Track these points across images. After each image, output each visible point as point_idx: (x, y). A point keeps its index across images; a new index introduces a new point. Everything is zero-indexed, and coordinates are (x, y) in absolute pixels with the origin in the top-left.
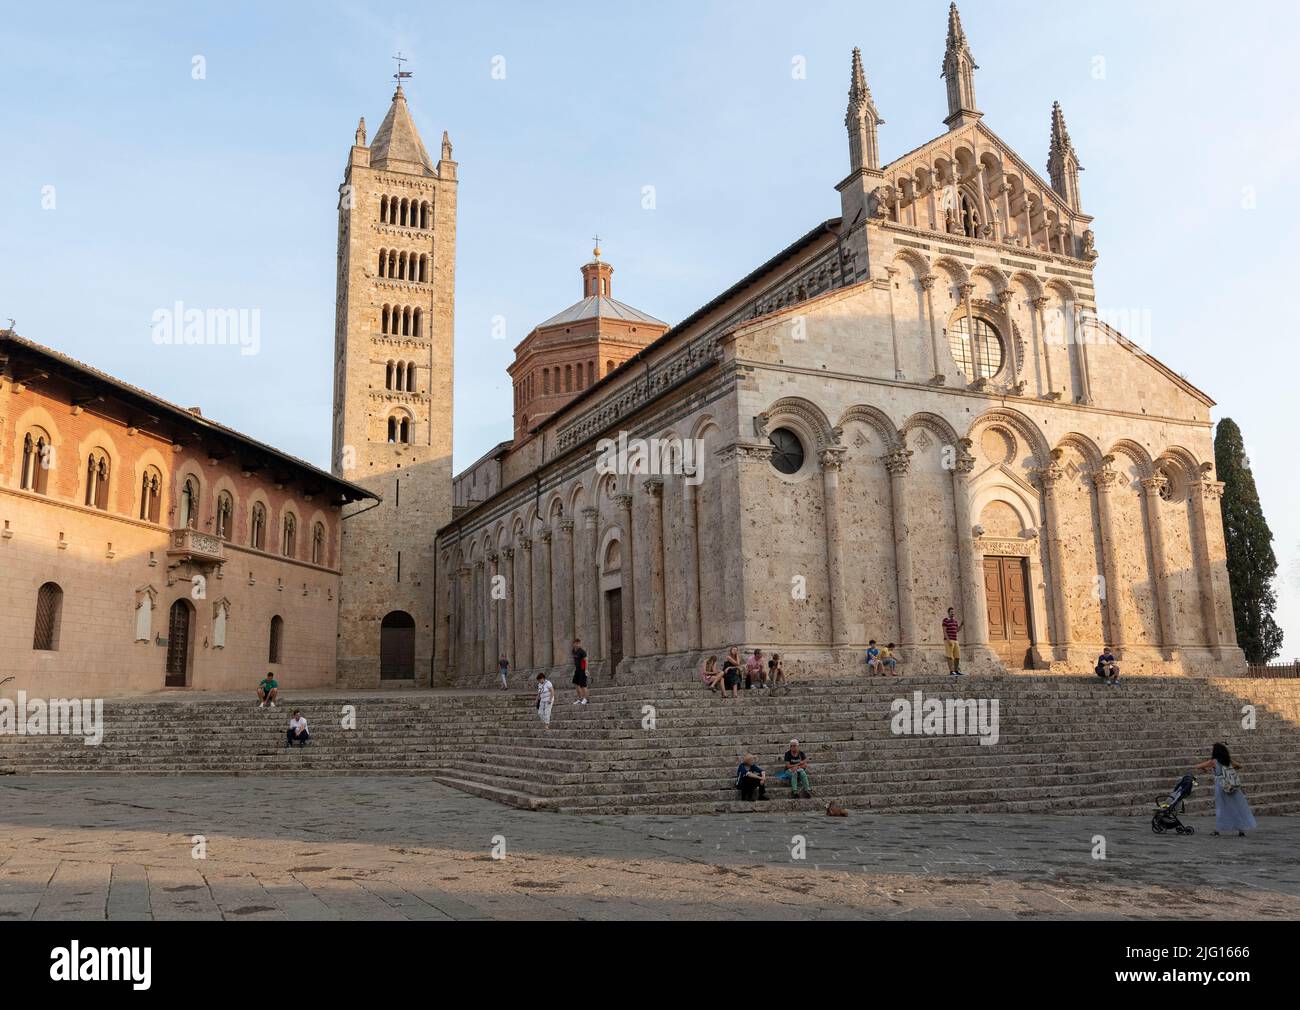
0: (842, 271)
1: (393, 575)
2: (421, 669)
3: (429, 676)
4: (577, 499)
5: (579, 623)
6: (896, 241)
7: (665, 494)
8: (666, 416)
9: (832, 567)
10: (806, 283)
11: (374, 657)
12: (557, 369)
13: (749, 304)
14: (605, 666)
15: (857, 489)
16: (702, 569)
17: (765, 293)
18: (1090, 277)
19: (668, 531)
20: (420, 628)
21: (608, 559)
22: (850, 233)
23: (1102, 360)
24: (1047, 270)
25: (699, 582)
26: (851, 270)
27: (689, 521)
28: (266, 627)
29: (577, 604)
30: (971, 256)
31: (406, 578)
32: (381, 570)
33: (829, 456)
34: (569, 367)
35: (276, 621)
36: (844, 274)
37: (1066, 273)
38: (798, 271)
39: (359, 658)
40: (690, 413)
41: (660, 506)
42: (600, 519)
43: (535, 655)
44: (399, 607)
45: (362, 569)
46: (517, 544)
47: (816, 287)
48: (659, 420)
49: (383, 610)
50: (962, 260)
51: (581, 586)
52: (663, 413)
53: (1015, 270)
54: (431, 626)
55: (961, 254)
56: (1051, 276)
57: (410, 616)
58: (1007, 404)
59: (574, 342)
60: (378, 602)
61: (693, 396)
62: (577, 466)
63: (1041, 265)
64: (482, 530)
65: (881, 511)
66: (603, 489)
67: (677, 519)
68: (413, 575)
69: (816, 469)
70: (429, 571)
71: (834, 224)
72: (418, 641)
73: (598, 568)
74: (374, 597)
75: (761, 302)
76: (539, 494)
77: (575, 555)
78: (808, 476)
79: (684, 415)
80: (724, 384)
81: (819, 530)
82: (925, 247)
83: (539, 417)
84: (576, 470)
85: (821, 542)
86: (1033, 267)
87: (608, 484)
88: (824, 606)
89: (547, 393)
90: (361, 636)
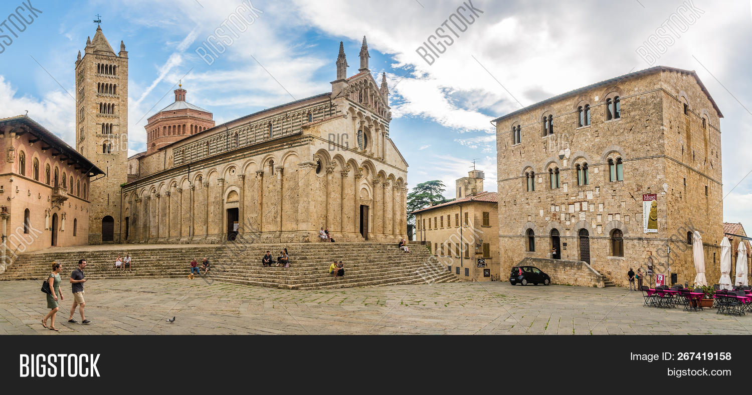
0: (330, 109)
1: (106, 203)
2: (116, 237)
3: (119, 240)
4: (211, 175)
5: (210, 220)
6: (350, 104)
7: (264, 175)
8: (269, 149)
9: (328, 205)
10: (312, 110)
11: (100, 233)
12: (170, 127)
13: (284, 112)
14: (225, 236)
15: (334, 181)
16: (284, 203)
17: (292, 110)
18: (388, 125)
19: (265, 189)
20: (116, 222)
21: (228, 197)
22: (335, 98)
23: (389, 150)
24: (381, 121)
25: (282, 208)
26: (334, 110)
27: (279, 186)
28: (73, 223)
29: (209, 213)
30: (365, 112)
31: (111, 204)
32: (102, 201)
33: (330, 169)
34: (174, 126)
35: (75, 220)
36: (330, 110)
37: (384, 123)
38: (309, 106)
39: (94, 233)
40: (282, 149)
41: (262, 180)
42: (225, 183)
43: (182, 232)
44: (108, 214)
45: (95, 200)
46: (172, 190)
47: (317, 112)
48: (265, 150)
49: (102, 216)
50: (363, 113)
51: (213, 207)
52: (267, 148)
53: (374, 119)
54: (120, 221)
55: (363, 111)
56: (381, 123)
57: (112, 218)
58: (370, 159)
59: (178, 117)
60: (101, 212)
61: (285, 144)
62: (214, 163)
63: (379, 119)
64: (151, 185)
65: (340, 188)
66: (228, 172)
67: (271, 185)
68: (113, 202)
69: (325, 173)
70: (119, 200)
71: (330, 94)
72: (115, 227)
73: (223, 200)
74: (99, 211)
75: (289, 113)
76: (189, 172)
77: (209, 195)
78: (323, 175)
79: (280, 150)
80: (303, 142)
81: (325, 193)
82: (356, 107)
83: (161, 144)
84: (213, 165)
85: (325, 197)
86: (377, 119)
87: (230, 170)
88: (325, 218)
89: (164, 135)
90: (95, 225)
